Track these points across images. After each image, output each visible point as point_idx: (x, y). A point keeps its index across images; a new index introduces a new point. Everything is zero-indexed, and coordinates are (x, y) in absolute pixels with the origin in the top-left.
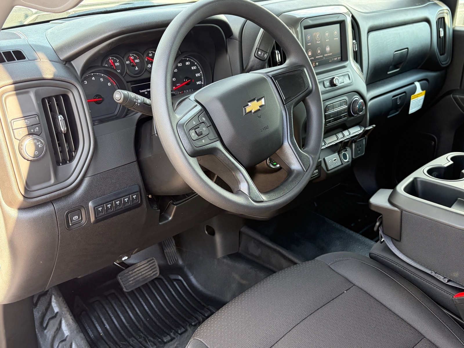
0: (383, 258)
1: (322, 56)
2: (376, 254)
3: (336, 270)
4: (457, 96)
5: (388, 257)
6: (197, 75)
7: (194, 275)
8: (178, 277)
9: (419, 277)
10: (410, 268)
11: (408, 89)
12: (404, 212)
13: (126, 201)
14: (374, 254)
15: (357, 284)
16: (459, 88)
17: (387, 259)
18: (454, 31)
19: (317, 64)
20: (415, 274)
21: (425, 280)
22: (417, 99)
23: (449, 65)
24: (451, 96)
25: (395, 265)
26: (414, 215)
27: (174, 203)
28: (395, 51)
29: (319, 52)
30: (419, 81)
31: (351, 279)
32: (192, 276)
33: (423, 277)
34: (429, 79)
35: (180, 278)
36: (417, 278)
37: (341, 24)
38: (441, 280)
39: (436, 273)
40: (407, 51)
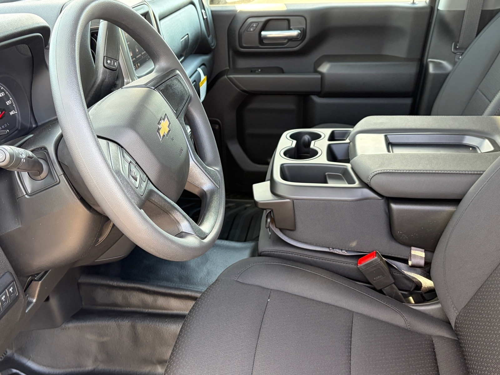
0: (277, 252)
1: (140, 55)
2: (269, 250)
3: (245, 282)
4: (231, 76)
5: (282, 250)
6: (8, 103)
7: (31, 359)
8: (11, 371)
9: (317, 258)
10: (306, 253)
11: (196, 76)
12: (295, 201)
13: (3, 299)
14: (267, 251)
15: (272, 287)
16: (228, 68)
17: (281, 251)
18: (212, 11)
19: (139, 64)
20: (313, 256)
21: (324, 259)
22: (203, 86)
23: (216, 46)
24: (226, 76)
25: (291, 254)
26: (306, 201)
27: (35, 279)
28: (181, 38)
29: (137, 51)
30: (200, 67)
31: (264, 285)
32: (28, 361)
33: (320, 257)
34: (206, 63)
35: (15, 371)
36: (315, 259)
37: (146, 16)
38: (340, 253)
39: (333, 249)
40: (187, 38)
